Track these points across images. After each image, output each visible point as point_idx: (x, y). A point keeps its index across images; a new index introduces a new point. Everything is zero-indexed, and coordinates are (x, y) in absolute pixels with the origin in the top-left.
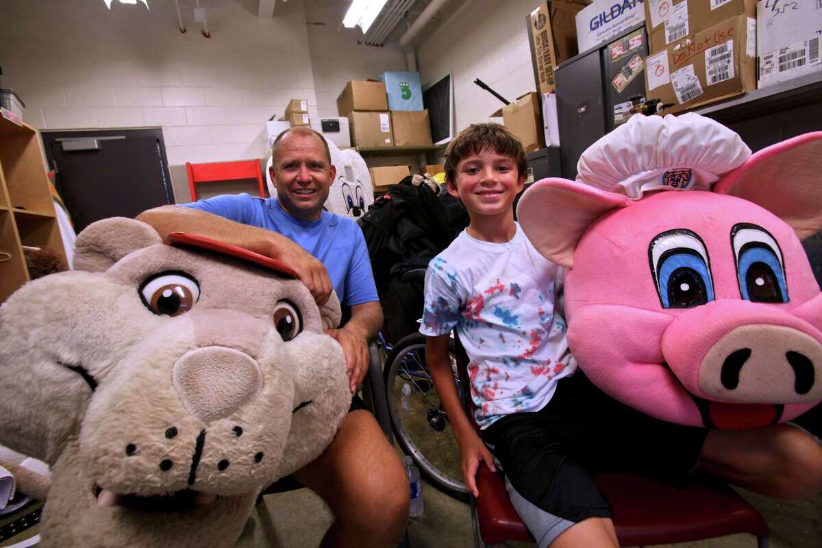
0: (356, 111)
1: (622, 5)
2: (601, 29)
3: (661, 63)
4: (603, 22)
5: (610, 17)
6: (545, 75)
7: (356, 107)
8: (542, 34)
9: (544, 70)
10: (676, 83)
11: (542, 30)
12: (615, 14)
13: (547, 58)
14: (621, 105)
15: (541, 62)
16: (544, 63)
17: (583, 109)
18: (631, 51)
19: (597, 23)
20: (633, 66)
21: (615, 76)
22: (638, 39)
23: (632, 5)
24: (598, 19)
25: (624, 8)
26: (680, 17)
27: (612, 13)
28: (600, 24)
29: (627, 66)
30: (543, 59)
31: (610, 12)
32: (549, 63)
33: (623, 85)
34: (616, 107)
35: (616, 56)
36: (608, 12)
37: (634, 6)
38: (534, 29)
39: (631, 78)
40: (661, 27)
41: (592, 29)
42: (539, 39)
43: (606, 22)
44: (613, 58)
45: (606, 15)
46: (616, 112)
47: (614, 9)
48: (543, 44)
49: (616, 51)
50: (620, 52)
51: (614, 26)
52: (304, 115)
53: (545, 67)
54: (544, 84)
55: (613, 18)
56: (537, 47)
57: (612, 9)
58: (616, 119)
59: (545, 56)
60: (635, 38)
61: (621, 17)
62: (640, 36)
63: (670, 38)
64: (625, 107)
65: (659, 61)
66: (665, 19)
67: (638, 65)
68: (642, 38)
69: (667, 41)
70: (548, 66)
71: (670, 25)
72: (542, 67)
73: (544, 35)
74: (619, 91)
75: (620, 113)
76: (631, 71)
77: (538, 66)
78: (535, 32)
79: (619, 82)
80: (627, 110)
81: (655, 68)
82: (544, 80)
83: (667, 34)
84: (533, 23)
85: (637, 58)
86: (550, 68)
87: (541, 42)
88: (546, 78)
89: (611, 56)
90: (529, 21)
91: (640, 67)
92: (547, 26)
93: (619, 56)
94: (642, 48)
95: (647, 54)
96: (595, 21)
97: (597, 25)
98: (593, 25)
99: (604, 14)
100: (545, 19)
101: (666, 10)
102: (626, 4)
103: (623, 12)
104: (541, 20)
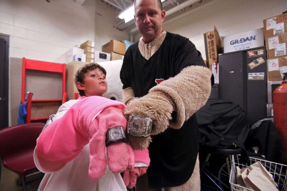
0: (114, 52)
2: (235, 45)
3: (275, 63)
5: (240, 42)
7: (114, 51)
8: (211, 41)
10: (282, 71)
11: (212, 40)
12: (242, 41)
13: (213, 50)
14: (252, 73)
15: (210, 51)
16: (211, 52)
17: (232, 72)
18: (258, 55)
20: (259, 61)
21: (250, 62)
22: (262, 52)
23: (250, 40)
24: (234, 41)
25: (246, 40)
26: (282, 48)
27: (241, 41)
29: (256, 60)
30: (211, 50)
32: (214, 52)
33: (253, 66)
34: (249, 74)
36: (239, 40)
39: (257, 65)
40: (273, 50)
41: (231, 44)
43: (238, 43)
46: (249, 75)
47: (242, 40)
48: (212, 45)
49: (251, 54)
50: (253, 55)
51: (241, 45)
52: (92, 48)
53: (212, 53)
55: (241, 42)
56: (208, 45)
58: (249, 78)
59: (212, 49)
60: (260, 51)
61: (245, 43)
62: (263, 51)
63: (277, 54)
64: (254, 74)
65: (274, 62)
66: (275, 47)
67: (261, 61)
68: (264, 52)
69: (276, 55)
70: (213, 53)
71: (277, 50)
72: (210, 53)
73: (212, 42)
74: (251, 68)
75: (251, 76)
76: (257, 62)
77: (209, 52)
78: (208, 40)
79: (252, 65)
80: (255, 76)
81: (272, 64)
82: (211, 58)
83: (276, 53)
84: (207, 36)
85: (261, 58)
86: (214, 54)
87: (211, 44)
88: (212, 57)
89: (248, 55)
90: (205, 35)
91: (262, 61)
92: (214, 39)
93: (252, 56)
94: (263, 55)
95: (267, 58)
96: (233, 42)
97: (234, 43)
98: (232, 43)
99: (237, 40)
100: (213, 36)
101: (276, 45)
102: (247, 39)
103: (246, 41)
104: (211, 36)
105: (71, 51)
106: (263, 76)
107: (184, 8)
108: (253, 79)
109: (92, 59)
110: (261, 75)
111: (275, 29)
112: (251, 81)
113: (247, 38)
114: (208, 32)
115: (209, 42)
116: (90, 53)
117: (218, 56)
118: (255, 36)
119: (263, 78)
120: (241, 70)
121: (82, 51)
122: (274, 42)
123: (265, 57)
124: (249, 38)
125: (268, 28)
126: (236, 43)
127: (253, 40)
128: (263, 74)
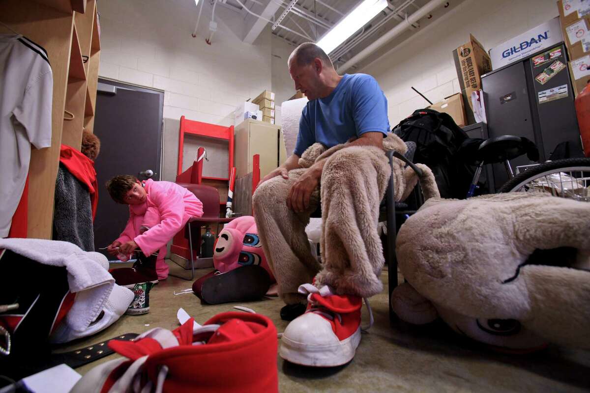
1: (529, 42)
2: (511, 56)
4: (514, 52)
5: (520, 49)
6: (470, 82)
9: (469, 80)
11: (467, 57)
12: (524, 47)
13: (472, 72)
14: (544, 92)
15: (466, 75)
16: (469, 76)
17: (509, 98)
18: (552, 59)
19: (509, 53)
20: (554, 68)
21: (538, 75)
22: (559, 52)
23: (538, 41)
24: (510, 51)
25: (531, 43)
27: (521, 46)
28: (511, 54)
29: (549, 68)
30: (468, 74)
31: (519, 46)
32: (474, 75)
33: (545, 79)
34: (539, 93)
35: (538, 63)
37: (540, 41)
38: (460, 57)
39: (552, 75)
40: (579, 44)
41: (504, 57)
42: (465, 62)
43: (516, 52)
44: (535, 65)
45: (516, 48)
46: (539, 96)
47: (523, 45)
48: (468, 65)
49: (538, 61)
50: (543, 61)
51: (523, 53)
52: (272, 102)
53: (470, 78)
54: (469, 88)
55: (522, 49)
56: (462, 67)
57: (521, 44)
58: (540, 101)
59: (470, 72)
60: (555, 52)
61: (529, 48)
62: (560, 50)
63: (587, 49)
64: (548, 92)
65: (583, 62)
66: (581, 39)
67: (558, 67)
68: (562, 52)
69: (585, 51)
70: (472, 77)
71: (586, 41)
72: (467, 78)
73: (469, 60)
74: (542, 83)
75: (543, 97)
76: (552, 71)
77: (464, 78)
78: (461, 59)
79: (543, 77)
80: (551, 93)
81: (579, 67)
82: (468, 86)
83: (584, 47)
84: (459, 53)
85: (558, 63)
86: (475, 78)
87: (466, 64)
88: (471, 84)
89: (534, 64)
90: (455, 52)
91: (560, 67)
92: (472, 55)
93: (541, 63)
94: (562, 56)
95: (568, 60)
96: (507, 52)
97: (509, 54)
98: (505, 55)
99: (514, 47)
100: (469, 51)
101: (581, 34)
102: (533, 41)
103: (530, 46)
104: (467, 51)
105: (240, 108)
106: (566, 89)
107: (418, 22)
108: (548, 101)
109: (272, 117)
110: (562, 91)
111: (580, 10)
112: (545, 104)
113: (533, 39)
114: (461, 46)
115: (463, 62)
116: (269, 109)
117: (481, 79)
118: (545, 33)
119: (566, 94)
120: (525, 91)
121: (257, 106)
122: (577, 31)
123: (566, 58)
124: (537, 38)
125: (567, 13)
126: (512, 54)
127: (543, 40)
128: (565, 87)
